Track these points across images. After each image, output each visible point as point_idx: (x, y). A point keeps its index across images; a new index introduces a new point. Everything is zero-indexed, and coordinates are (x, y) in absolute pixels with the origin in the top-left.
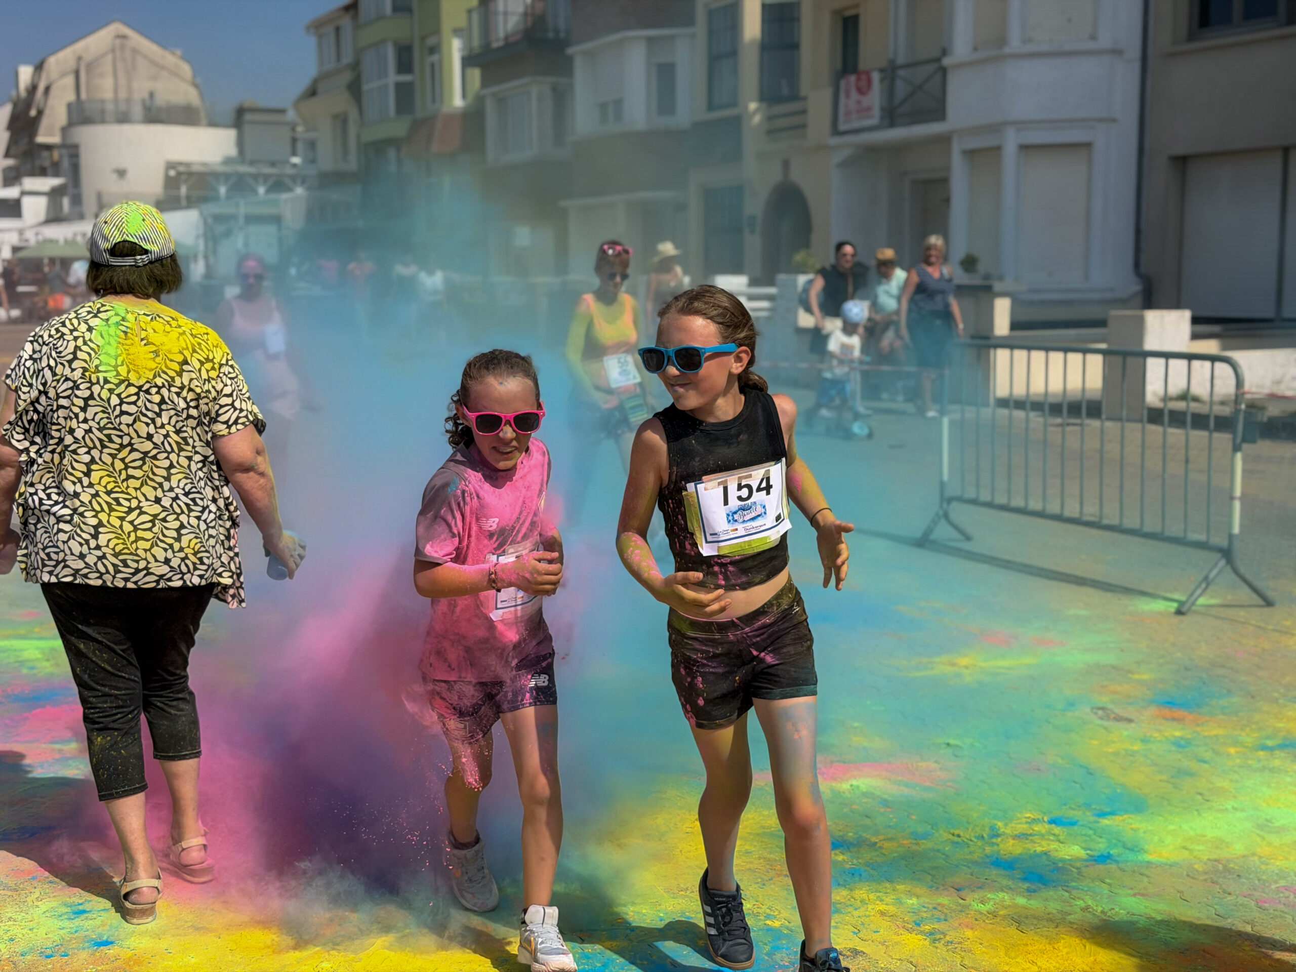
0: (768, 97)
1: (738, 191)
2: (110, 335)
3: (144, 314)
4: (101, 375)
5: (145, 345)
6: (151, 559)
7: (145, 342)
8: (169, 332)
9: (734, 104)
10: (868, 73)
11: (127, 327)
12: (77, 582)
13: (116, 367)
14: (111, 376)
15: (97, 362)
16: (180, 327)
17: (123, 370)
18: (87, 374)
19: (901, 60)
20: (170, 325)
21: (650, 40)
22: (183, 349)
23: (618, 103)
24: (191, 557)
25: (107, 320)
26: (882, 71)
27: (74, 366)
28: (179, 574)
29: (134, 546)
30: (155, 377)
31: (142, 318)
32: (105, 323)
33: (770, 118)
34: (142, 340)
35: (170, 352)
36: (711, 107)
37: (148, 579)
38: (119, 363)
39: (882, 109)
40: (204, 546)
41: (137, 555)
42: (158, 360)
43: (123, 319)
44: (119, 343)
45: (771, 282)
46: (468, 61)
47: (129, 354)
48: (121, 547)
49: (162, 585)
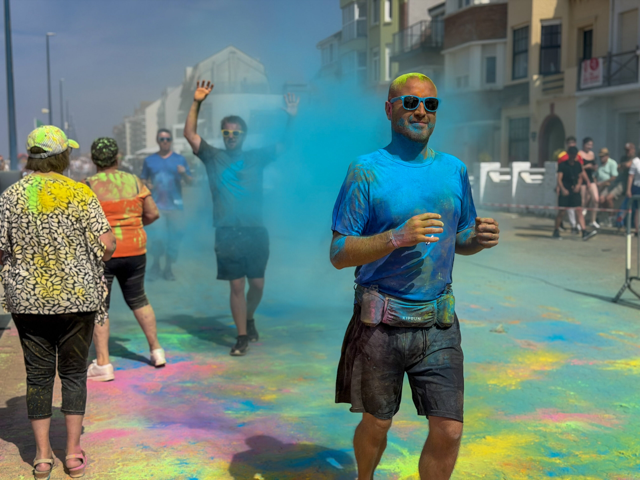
0: (543, 72)
1: (527, 121)
2: (33, 192)
3: (50, 180)
4: (30, 211)
5: (50, 195)
6: (60, 299)
7: (50, 193)
8: (62, 188)
9: (525, 76)
10: (597, 60)
11: (41, 187)
12: (26, 313)
13: (36, 206)
14: (35, 211)
15: (28, 205)
16: (67, 185)
17: (40, 208)
18: (24, 211)
19: (615, 52)
20: (63, 185)
21: (483, 46)
22: (69, 196)
23: (467, 77)
24: (81, 297)
25: (32, 184)
26: (604, 58)
27: (17, 207)
28: (75, 305)
29: (52, 293)
30: (54, 210)
31: (48, 182)
32: (30, 186)
33: (544, 83)
34: (49, 192)
35: (62, 198)
36: (514, 78)
37: (60, 309)
38: (38, 204)
39: (604, 77)
40: (87, 292)
41: (53, 298)
42: (56, 202)
43: (40, 183)
44: (38, 195)
45: (542, 166)
46: (392, 59)
47: (42, 200)
48: (45, 294)
49: (67, 311)
